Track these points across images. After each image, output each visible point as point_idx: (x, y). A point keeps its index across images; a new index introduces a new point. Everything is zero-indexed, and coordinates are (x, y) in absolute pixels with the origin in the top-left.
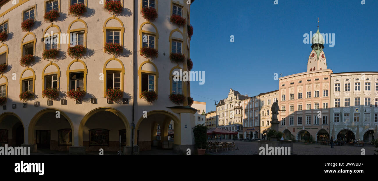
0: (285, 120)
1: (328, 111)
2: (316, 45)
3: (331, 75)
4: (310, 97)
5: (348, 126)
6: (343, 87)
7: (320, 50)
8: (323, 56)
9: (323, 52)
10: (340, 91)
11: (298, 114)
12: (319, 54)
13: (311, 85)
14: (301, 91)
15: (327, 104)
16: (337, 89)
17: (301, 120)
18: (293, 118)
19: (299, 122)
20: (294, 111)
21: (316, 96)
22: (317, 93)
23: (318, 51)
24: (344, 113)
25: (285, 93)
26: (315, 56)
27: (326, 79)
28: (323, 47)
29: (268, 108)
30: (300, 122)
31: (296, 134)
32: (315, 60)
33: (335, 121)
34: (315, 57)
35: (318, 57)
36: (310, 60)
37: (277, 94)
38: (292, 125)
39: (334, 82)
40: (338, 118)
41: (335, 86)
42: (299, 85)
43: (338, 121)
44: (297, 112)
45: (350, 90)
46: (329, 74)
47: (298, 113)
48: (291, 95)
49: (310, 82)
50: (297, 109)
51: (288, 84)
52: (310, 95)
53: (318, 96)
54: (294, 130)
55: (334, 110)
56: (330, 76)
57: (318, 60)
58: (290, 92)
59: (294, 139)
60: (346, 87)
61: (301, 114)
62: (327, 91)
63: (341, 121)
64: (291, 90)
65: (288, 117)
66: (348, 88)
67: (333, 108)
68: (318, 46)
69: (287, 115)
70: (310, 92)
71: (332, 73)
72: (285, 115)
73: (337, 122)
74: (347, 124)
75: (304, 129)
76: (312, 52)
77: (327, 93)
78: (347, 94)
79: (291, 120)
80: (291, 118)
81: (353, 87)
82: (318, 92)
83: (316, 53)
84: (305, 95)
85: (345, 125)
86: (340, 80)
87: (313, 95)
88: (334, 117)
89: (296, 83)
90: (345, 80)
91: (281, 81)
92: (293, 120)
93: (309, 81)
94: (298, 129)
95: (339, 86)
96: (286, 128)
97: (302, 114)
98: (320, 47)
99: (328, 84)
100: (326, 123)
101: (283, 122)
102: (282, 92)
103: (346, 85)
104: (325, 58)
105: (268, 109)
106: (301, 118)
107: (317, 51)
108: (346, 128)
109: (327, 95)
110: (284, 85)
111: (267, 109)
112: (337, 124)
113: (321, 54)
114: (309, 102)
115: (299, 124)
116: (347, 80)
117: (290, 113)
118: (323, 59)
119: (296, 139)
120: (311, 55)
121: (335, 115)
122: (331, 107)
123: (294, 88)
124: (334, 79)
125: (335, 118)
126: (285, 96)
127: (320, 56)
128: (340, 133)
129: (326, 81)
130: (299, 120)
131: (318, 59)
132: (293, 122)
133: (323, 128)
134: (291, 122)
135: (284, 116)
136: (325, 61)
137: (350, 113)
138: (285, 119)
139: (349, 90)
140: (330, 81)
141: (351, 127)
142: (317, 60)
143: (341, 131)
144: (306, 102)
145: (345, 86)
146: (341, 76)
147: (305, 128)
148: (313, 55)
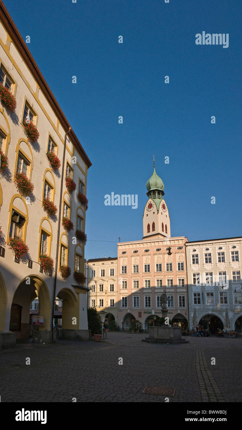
0: (126, 301)
1: (185, 289)
2: (154, 191)
3: (187, 244)
4: (160, 270)
5: (213, 310)
6: (202, 259)
7: (160, 199)
8: (164, 207)
9: (163, 201)
10: (199, 263)
11: (145, 293)
12: (158, 204)
13: (161, 256)
14: (148, 263)
15: (183, 280)
16: (195, 261)
17: (149, 300)
18: (138, 298)
19: (146, 303)
20: (140, 287)
21: (168, 270)
22: (170, 267)
23: (157, 200)
24: (206, 292)
25: (126, 264)
26: (153, 207)
27: (180, 248)
28: (163, 194)
29: (101, 281)
30: (148, 303)
31: (142, 320)
32: (154, 213)
33: (195, 303)
34: (154, 209)
35: (158, 208)
36: (146, 212)
37: (115, 264)
38: (136, 308)
39: (190, 253)
40: (199, 299)
41: (192, 258)
42: (145, 255)
43: (199, 303)
44: (143, 289)
45: (212, 263)
46: (184, 243)
47: (145, 291)
48: (134, 266)
49: (159, 252)
50: (143, 285)
51: (130, 252)
52: (160, 268)
53: (171, 270)
54: (140, 316)
55: (193, 288)
56: (185, 245)
57: (158, 213)
58: (133, 263)
59: (141, 327)
60: (206, 259)
61: (149, 293)
62: (182, 264)
63: (204, 303)
64: (135, 261)
65: (130, 296)
66: (208, 260)
67: (191, 285)
68: (157, 193)
69: (130, 293)
70: (160, 265)
71: (188, 241)
72: (127, 293)
73: (197, 304)
74: (211, 308)
75: (153, 313)
76: (149, 202)
77: (182, 266)
78: (208, 267)
79: (135, 301)
80: (135, 298)
81: (215, 258)
82: (171, 264)
83: (155, 203)
84: (153, 268)
85: (209, 309)
86: (199, 250)
87: (164, 268)
88: (193, 297)
89: (141, 252)
90: (204, 250)
91: (120, 248)
92: (138, 301)
93: (158, 250)
94: (145, 313)
95: (197, 258)
96: (129, 311)
97: (151, 293)
98: (159, 194)
99: (184, 255)
100: (184, 306)
101: (123, 303)
102: (122, 261)
103: (206, 255)
104: (167, 209)
105: (102, 283)
106: (149, 298)
107: (155, 200)
108: (210, 312)
109: (182, 269)
110: (124, 253)
111: (100, 283)
112: (197, 306)
113: (161, 204)
114: (160, 278)
115: (146, 306)
116: (207, 249)
117: (133, 291)
118: (165, 210)
119: (144, 328)
120: (147, 206)
121: (195, 295)
122: (189, 284)
123: (139, 259)
124: (190, 249)
125: (195, 299)
126: (126, 267)
127: (161, 206)
128: (203, 320)
129: (180, 251)
130: (146, 301)
131: (158, 211)
132: (138, 303)
133: (179, 312)
134: (135, 303)
135: (125, 294)
136: (167, 213)
137: (214, 292)
138: (126, 298)
139: (210, 262)
140: (185, 251)
141: (216, 311)
142: (156, 212)
143: (203, 317)
144: (156, 277)
145: (204, 257)
146: (199, 244)
147: (156, 313)
148: (150, 206)
